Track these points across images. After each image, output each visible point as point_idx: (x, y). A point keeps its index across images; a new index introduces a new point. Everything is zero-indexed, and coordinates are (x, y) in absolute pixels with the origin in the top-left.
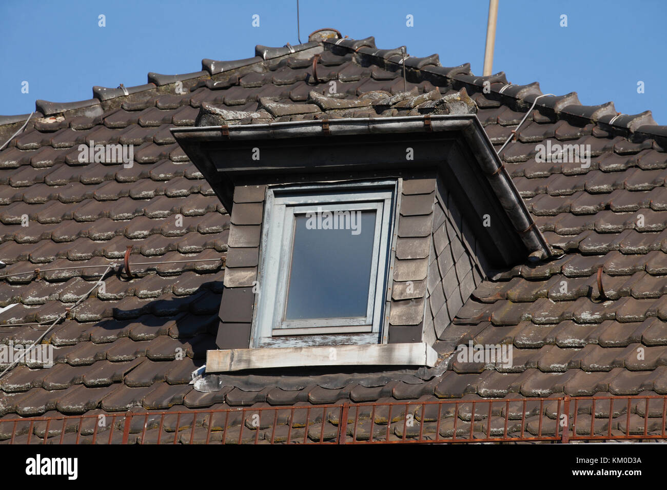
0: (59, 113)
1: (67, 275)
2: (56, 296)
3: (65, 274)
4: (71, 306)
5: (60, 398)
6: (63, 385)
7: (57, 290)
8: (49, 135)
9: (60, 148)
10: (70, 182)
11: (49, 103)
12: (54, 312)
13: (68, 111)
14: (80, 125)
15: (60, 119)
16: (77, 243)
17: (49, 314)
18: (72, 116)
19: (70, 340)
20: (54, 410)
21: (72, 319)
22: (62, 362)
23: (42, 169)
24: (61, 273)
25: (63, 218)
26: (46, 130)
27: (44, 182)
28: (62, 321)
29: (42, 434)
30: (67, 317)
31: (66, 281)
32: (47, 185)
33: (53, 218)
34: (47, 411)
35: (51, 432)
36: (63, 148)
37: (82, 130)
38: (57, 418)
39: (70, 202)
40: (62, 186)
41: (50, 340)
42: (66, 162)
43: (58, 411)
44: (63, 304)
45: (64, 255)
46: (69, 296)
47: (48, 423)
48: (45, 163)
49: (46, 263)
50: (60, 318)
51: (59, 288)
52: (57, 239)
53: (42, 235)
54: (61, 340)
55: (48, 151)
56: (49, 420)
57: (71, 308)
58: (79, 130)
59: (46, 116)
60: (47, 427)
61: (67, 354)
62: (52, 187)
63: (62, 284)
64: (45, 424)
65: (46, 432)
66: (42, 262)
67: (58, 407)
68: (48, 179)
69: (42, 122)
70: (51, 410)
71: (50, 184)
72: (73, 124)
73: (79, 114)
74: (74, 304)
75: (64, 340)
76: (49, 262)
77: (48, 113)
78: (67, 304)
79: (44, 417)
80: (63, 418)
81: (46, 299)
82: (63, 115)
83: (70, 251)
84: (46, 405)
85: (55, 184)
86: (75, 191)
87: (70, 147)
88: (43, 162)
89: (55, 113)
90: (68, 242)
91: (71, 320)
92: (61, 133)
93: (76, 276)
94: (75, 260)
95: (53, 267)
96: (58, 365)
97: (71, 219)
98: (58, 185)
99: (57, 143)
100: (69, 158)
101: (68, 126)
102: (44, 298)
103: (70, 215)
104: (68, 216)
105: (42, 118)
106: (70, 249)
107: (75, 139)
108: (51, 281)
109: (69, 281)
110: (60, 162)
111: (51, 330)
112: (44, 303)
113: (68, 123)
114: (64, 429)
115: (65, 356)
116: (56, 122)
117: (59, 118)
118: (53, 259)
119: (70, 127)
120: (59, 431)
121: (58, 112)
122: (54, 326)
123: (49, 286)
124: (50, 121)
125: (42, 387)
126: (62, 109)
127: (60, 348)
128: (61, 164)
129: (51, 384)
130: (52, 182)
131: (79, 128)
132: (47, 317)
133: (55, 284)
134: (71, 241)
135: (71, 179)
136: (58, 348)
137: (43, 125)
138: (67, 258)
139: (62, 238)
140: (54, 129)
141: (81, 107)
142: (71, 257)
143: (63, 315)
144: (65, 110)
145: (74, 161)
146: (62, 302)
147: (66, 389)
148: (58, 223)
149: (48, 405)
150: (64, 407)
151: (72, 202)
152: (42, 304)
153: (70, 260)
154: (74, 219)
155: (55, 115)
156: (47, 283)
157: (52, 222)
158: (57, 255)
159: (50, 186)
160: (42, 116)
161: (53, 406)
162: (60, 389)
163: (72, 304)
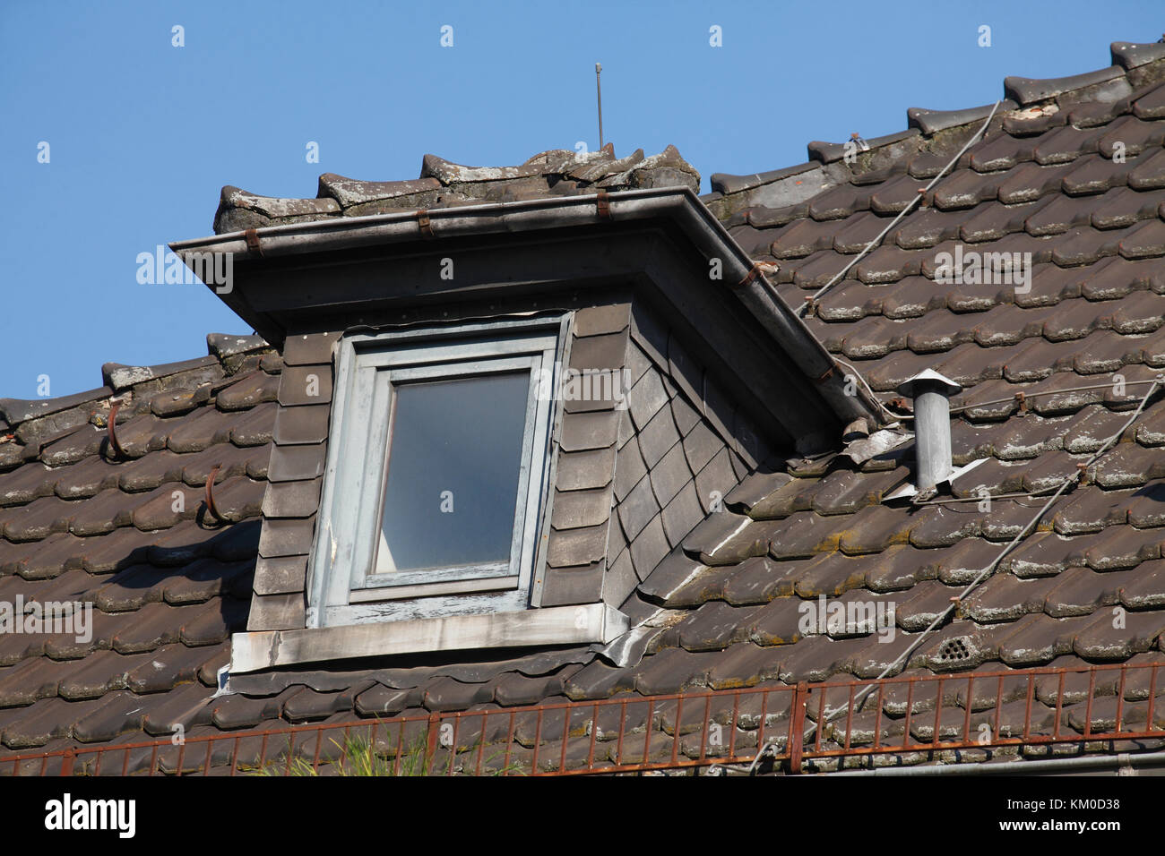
0: (1047, 99)
1: (1076, 402)
2: (1057, 441)
3: (1072, 401)
4: (1088, 459)
5: (1080, 632)
6: (1082, 608)
7: (1059, 431)
8: (1030, 140)
9: (1052, 163)
10: (1073, 227)
11: (1028, 81)
12: (1055, 473)
13: (1064, 93)
14: (1088, 119)
15: (1050, 110)
16: (1092, 339)
17: (1047, 476)
18: (1072, 102)
19: (1090, 524)
20: (1069, 654)
21: (1091, 484)
22: (1078, 564)
23: (1018, 205)
24: (1064, 398)
25: (1063, 296)
26: (1026, 133)
27: (1025, 230)
28: (1072, 488)
29: (1052, 699)
30: (1080, 481)
31: (1074, 414)
32: (1030, 234)
33: (1044, 297)
34: (1056, 656)
35: (1068, 694)
36: (1057, 163)
37: (1091, 127)
38: (1076, 668)
39: (1074, 265)
40: (1059, 236)
41: (1051, 523)
42: (1064, 191)
43: (1078, 656)
44: (1072, 456)
45: (1068, 364)
46: (1082, 441)
47: (1061, 678)
48: (1025, 195)
49: (1035, 380)
50: (1067, 483)
51: (1062, 426)
52: (1052, 335)
53: (1025, 330)
54: (1072, 524)
55: (1031, 171)
56: (1061, 672)
57: (1087, 464)
58: (1086, 127)
59: (1023, 107)
60: (1060, 685)
61: (1086, 549)
62: (1038, 238)
63: (1067, 418)
64: (1056, 680)
65: (1059, 695)
66: (1027, 380)
67: (1077, 650)
68: (1031, 225)
69: (1016, 117)
70: (1063, 655)
71: (1036, 233)
72: (1074, 117)
73: (1087, 98)
74: (1092, 457)
75: (1078, 524)
76: (1041, 379)
77: (1028, 100)
78: (1079, 457)
79: (1054, 668)
80: (1089, 668)
81: (1040, 448)
82: (1055, 101)
83: (1079, 356)
84: (1054, 645)
85: (1044, 232)
86: (1084, 243)
87: (1071, 161)
88: (1020, 193)
89: (1039, 99)
90: (1074, 339)
91: (1088, 485)
92: (1054, 135)
93: (1092, 404)
94: (1089, 374)
95: (1049, 387)
96: (1071, 571)
97: (1078, 297)
98: (1050, 235)
99: (1046, 156)
100: (1068, 181)
101: (1065, 122)
102: (1035, 447)
103: (1076, 290)
104: (1071, 291)
105: (1016, 110)
106: (1078, 353)
107: (1079, 146)
108: (1048, 415)
109: (1080, 412)
110: (1053, 191)
111: (1052, 505)
112: (1037, 457)
113: (1065, 118)
114: (1093, 689)
115: (1082, 552)
116: (1043, 116)
117: (1049, 108)
118: (1048, 373)
119: (1069, 123)
120: (1084, 694)
121: (1047, 97)
122: (1057, 498)
123: (1043, 423)
124: (1030, 115)
125: (1044, 612)
126: (1054, 90)
127: (1072, 538)
128: (1056, 195)
129: (1060, 606)
130: (1038, 229)
131: (1086, 124)
132: (1043, 481)
133: (1053, 420)
134: (1079, 338)
135: (1073, 221)
136: (1068, 539)
137: (1019, 124)
138: (1075, 370)
139: (1061, 332)
140: (1039, 129)
141: (1090, 83)
142: (1081, 369)
143: (1074, 477)
144: (1059, 92)
145: (1078, 186)
146: (1070, 452)
147: (1089, 614)
148: (1054, 305)
149: (1058, 645)
150: (1089, 649)
151: (1079, 265)
152: (1034, 457)
153: (1079, 374)
154: (1082, 296)
155: (1041, 103)
156: (1040, 419)
157: (1043, 304)
158: (1055, 366)
159: (1035, 236)
160: (1016, 106)
161: (1067, 647)
162: (1077, 616)
163: (1089, 456)
